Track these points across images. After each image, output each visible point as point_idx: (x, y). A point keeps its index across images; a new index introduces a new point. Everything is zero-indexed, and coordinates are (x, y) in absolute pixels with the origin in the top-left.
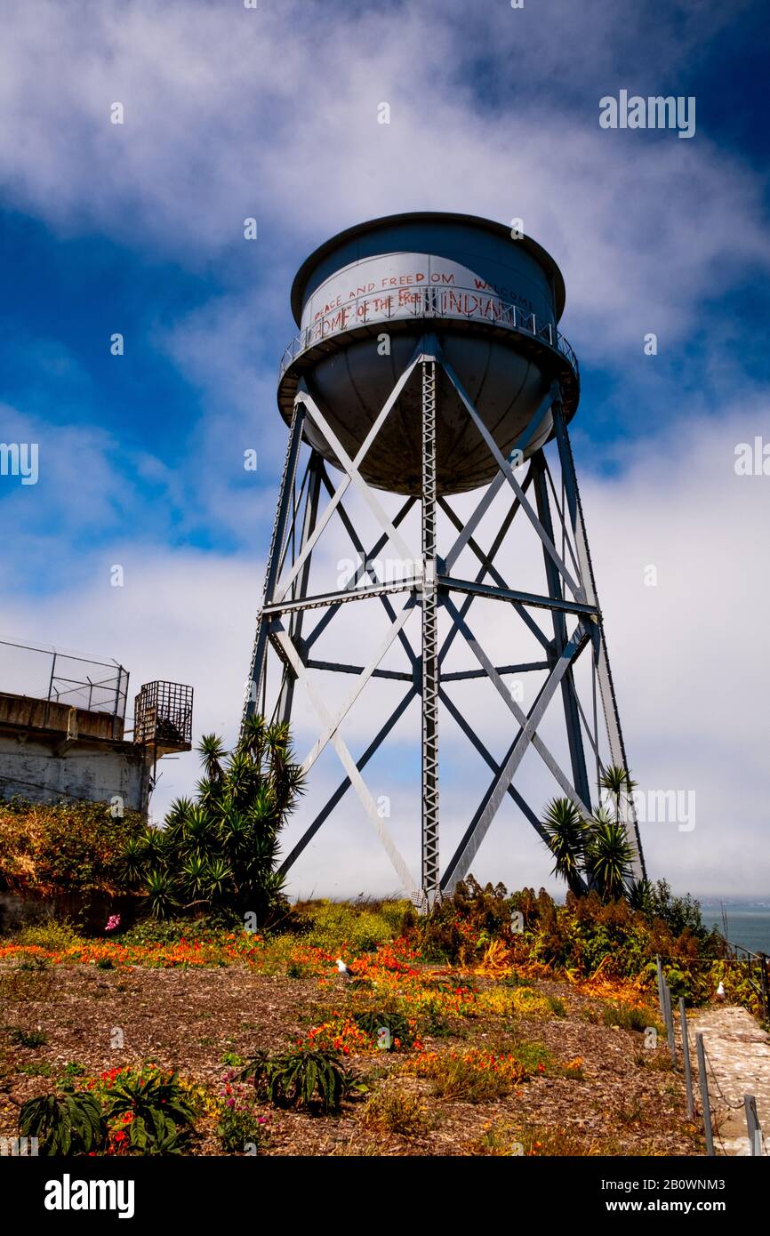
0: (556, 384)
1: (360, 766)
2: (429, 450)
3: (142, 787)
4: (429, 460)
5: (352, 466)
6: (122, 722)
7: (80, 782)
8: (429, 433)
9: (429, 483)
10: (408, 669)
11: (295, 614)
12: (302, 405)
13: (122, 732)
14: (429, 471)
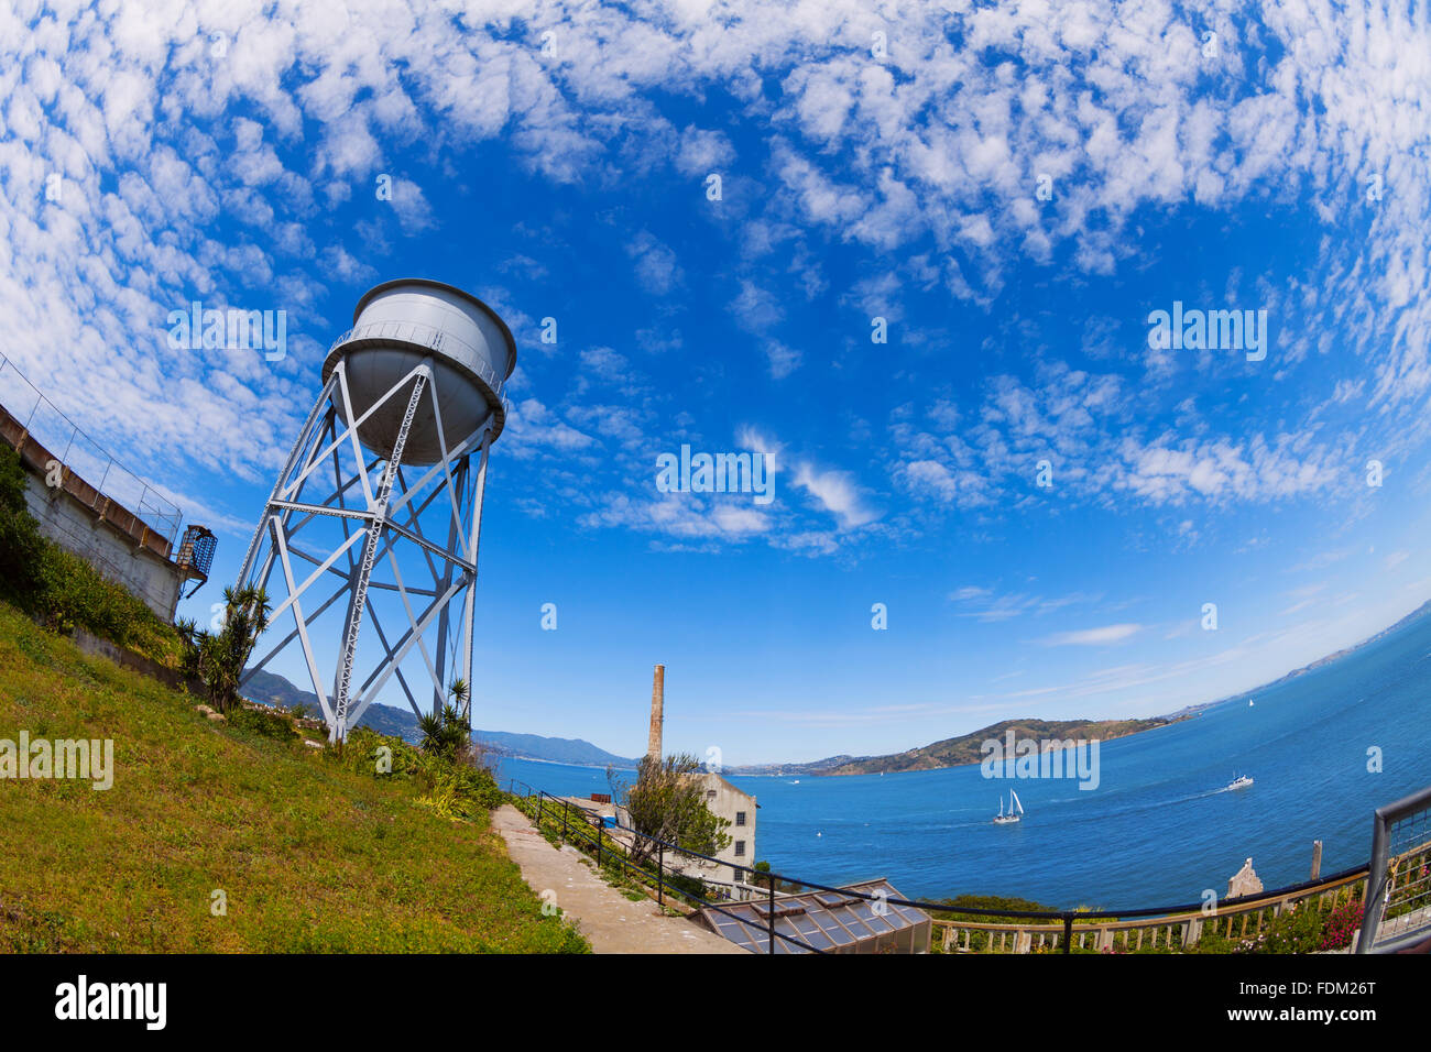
0: (491, 417)
1: (307, 623)
2: (404, 432)
3: (176, 594)
4: (402, 439)
5: (354, 425)
6: (171, 546)
7: (142, 578)
8: (408, 421)
9: (398, 453)
10: (348, 572)
11: (288, 511)
12: (337, 373)
13: (170, 553)
14: (399, 446)
